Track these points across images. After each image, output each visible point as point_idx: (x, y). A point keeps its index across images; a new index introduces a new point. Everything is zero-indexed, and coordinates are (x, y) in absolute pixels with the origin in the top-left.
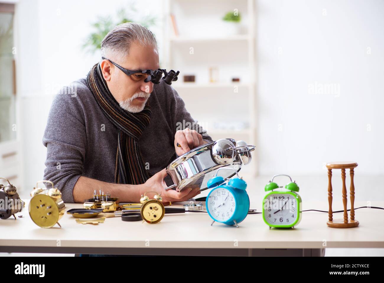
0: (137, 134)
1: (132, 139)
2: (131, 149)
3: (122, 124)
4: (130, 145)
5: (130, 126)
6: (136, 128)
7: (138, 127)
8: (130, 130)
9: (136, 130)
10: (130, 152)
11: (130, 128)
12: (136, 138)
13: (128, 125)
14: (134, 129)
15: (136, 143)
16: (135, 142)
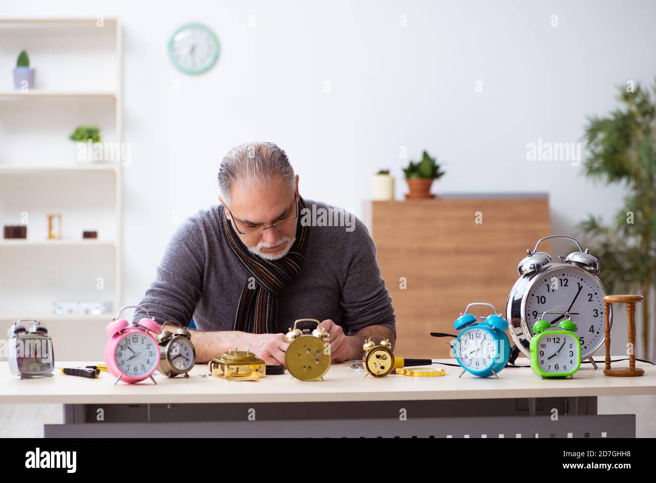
0: (273, 286)
1: (266, 293)
2: (262, 305)
3: (255, 271)
4: (261, 299)
5: (265, 275)
6: (273, 278)
7: (277, 277)
8: (264, 280)
9: (272, 281)
10: (261, 308)
11: (265, 277)
12: (270, 291)
13: (262, 272)
14: (269, 279)
15: (270, 299)
16: (268, 297)
